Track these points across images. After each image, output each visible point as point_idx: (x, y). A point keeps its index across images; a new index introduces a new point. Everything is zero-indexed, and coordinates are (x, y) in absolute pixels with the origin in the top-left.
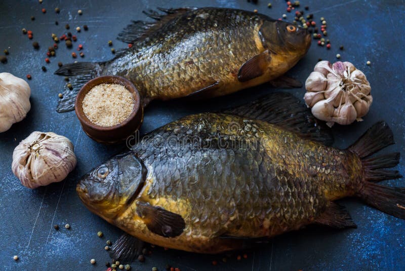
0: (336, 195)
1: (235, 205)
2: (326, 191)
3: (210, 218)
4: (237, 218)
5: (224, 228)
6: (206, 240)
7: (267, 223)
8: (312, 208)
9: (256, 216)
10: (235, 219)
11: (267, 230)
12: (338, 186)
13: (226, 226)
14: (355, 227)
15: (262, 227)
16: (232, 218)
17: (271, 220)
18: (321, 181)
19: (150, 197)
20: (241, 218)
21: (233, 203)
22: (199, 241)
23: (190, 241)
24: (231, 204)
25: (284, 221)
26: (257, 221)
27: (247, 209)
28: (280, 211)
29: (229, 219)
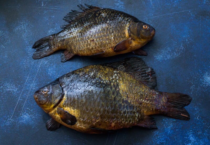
0: (150, 113)
1: (99, 115)
2: (145, 111)
3: (87, 119)
4: (99, 121)
5: (93, 125)
6: (85, 129)
7: (113, 124)
8: (137, 119)
9: (108, 121)
10: (98, 122)
11: (113, 127)
12: (151, 109)
13: (94, 124)
14: (157, 129)
15: (111, 126)
16: (97, 121)
17: (115, 123)
18: (143, 106)
19: (64, 106)
20: (102, 121)
21: (98, 114)
22: (82, 128)
23: (78, 128)
24: (98, 115)
25: (121, 124)
26: (109, 124)
27: (105, 117)
28: (120, 120)
29: (96, 121)
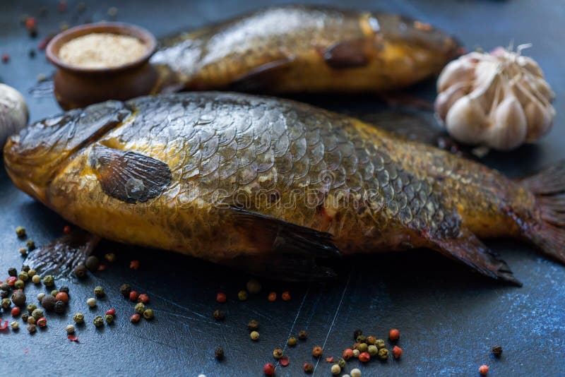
0: (478, 219)
1: (273, 159)
2: (461, 207)
4: (273, 179)
5: (243, 196)
6: (204, 210)
7: (332, 205)
8: (430, 218)
9: (311, 186)
10: (268, 181)
12: (485, 205)
13: (248, 189)
15: (320, 209)
16: (264, 178)
17: (341, 201)
18: (452, 189)
19: (121, 141)
20: (282, 184)
21: (271, 156)
22: (191, 209)
23: (172, 210)
24: (266, 157)
25: (368, 211)
26: (313, 196)
27: (295, 169)
28: (361, 192)
29: (256, 178)
